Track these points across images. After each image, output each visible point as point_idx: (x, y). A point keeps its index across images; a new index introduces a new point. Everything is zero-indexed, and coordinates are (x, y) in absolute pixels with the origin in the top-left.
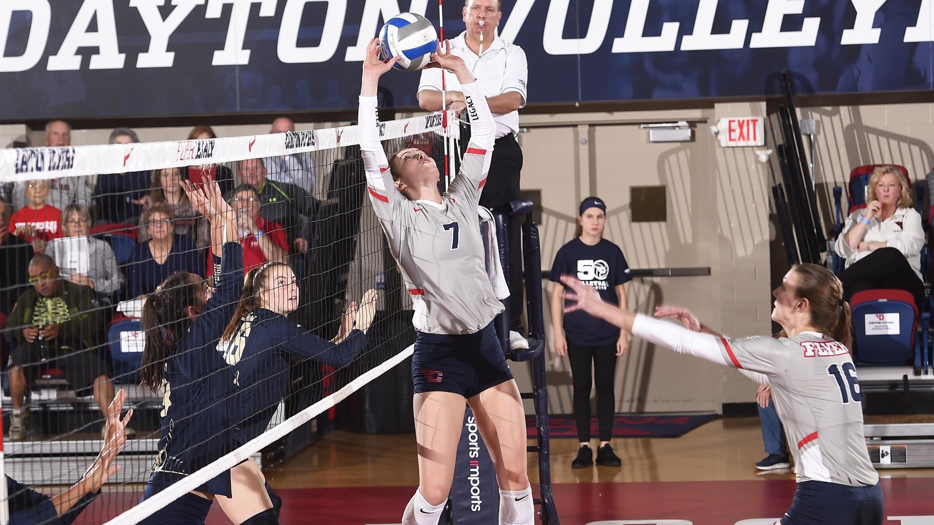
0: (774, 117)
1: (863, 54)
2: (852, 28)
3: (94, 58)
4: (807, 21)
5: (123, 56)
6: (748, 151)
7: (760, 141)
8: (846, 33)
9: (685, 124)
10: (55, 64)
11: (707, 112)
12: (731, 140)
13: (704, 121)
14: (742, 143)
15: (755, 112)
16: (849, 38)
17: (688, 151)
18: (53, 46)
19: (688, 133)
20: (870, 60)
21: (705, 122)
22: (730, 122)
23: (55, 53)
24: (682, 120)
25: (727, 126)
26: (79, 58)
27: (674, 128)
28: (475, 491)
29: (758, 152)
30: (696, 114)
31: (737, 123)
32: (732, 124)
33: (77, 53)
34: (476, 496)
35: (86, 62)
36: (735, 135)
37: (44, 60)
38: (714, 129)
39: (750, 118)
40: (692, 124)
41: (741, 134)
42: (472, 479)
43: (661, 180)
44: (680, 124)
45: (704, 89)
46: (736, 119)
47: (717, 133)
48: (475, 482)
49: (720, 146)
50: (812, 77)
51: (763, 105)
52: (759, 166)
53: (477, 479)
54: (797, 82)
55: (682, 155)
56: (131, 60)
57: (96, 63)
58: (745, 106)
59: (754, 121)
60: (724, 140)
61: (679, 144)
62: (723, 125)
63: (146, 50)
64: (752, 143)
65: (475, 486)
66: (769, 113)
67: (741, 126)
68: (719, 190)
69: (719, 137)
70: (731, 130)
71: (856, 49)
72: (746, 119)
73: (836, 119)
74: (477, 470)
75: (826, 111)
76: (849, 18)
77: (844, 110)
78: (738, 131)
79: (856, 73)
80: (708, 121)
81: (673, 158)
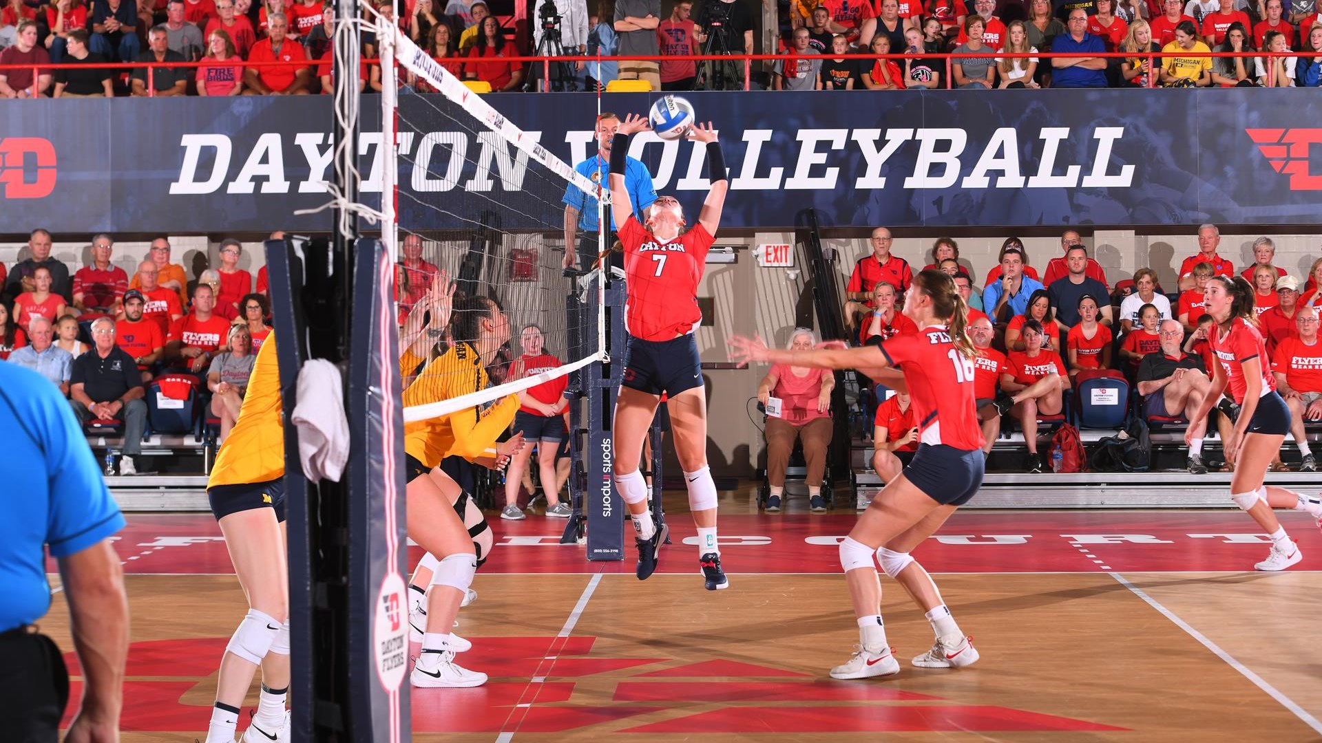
0: (800, 245)
1: (872, 197)
2: (864, 176)
3: (265, 184)
4: (829, 170)
5: (288, 183)
6: (780, 271)
7: (790, 264)
8: (859, 180)
9: (731, 249)
10: (233, 188)
11: (749, 240)
12: (767, 261)
13: (745, 247)
14: (776, 264)
15: (786, 240)
16: (861, 184)
17: (732, 271)
18: (232, 174)
19: (733, 256)
20: (877, 201)
21: (747, 248)
22: (767, 247)
23: (234, 180)
24: (728, 246)
25: (765, 251)
26: (253, 184)
27: (721, 252)
28: (607, 500)
29: (788, 272)
30: (740, 241)
31: (772, 248)
32: (769, 249)
33: (251, 180)
34: (607, 504)
35: (258, 187)
36: (772, 257)
37: (225, 186)
38: (755, 253)
39: (783, 245)
40: (736, 249)
41: (776, 257)
42: (605, 490)
43: (709, 293)
44: (726, 249)
45: (748, 221)
46: (772, 245)
47: (757, 256)
48: (607, 492)
49: (758, 266)
50: (833, 213)
51: (793, 235)
52: (788, 282)
53: (609, 490)
54: (821, 217)
55: (726, 274)
56: (294, 187)
57: (266, 188)
58: (778, 236)
59: (786, 247)
60: (762, 261)
61: (725, 265)
62: (761, 250)
63: (306, 178)
64: (783, 264)
65: (607, 496)
66: (797, 242)
67: (776, 250)
68: (757, 301)
69: (758, 259)
70: (768, 254)
71: (867, 192)
72: (780, 245)
73: (848, 248)
74: (608, 483)
75: (841, 242)
76: (862, 169)
77: (854, 241)
78: (773, 255)
79: (866, 211)
80: (749, 247)
81: (719, 277)
